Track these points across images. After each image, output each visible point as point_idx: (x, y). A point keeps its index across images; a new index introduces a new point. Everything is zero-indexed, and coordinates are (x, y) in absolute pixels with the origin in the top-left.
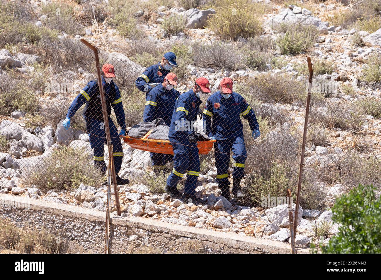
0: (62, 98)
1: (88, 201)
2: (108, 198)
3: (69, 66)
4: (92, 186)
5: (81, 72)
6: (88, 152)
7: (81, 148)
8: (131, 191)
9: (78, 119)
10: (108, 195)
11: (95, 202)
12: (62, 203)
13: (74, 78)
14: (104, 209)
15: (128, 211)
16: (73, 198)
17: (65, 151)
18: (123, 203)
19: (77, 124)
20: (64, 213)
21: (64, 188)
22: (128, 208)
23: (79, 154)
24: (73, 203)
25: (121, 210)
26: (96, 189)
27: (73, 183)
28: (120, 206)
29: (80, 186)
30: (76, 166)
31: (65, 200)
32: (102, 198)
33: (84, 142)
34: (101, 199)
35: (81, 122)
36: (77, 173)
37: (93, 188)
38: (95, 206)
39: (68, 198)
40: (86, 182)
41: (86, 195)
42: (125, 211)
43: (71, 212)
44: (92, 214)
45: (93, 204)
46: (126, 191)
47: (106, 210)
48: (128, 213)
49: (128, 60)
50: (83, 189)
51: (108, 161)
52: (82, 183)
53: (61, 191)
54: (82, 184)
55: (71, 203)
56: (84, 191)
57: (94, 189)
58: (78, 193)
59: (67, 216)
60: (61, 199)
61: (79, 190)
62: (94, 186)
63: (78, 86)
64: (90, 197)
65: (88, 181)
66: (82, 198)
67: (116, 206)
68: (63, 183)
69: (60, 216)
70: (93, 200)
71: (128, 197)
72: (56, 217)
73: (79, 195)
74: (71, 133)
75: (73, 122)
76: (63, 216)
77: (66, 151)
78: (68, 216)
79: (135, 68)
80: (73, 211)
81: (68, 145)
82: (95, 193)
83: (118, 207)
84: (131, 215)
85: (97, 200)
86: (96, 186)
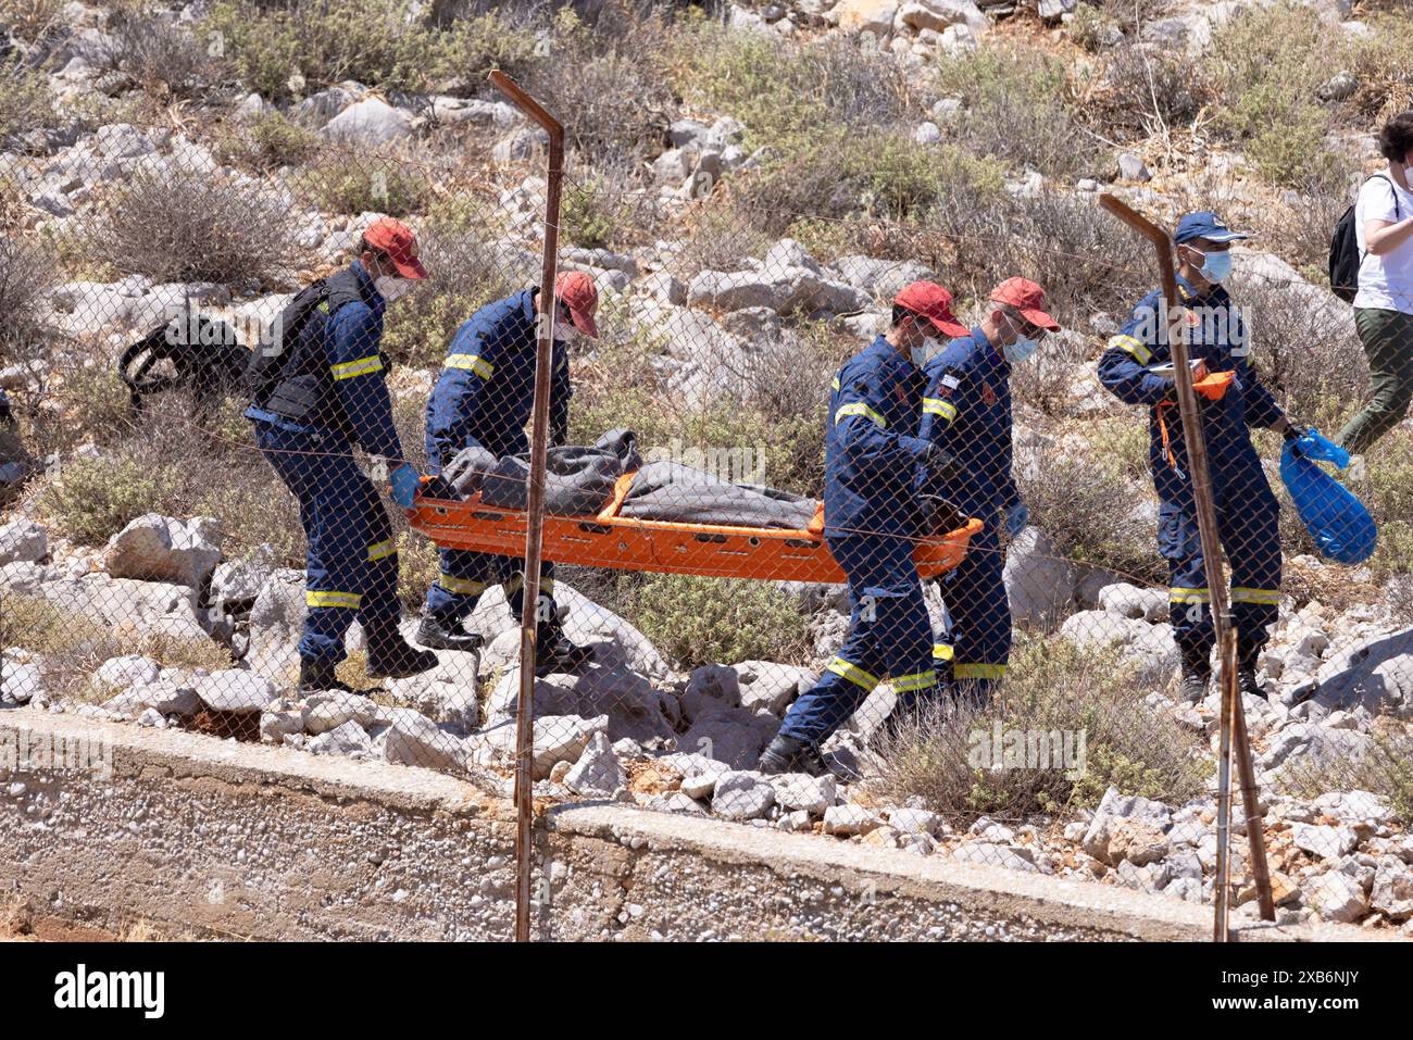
0: (1028, 436)
1: (1140, 862)
2: (1219, 846)
3: (1054, 307)
4: (1152, 797)
5: (1102, 331)
6: (1135, 657)
7: (1107, 643)
8: (1316, 820)
9: (1092, 525)
10: (1221, 835)
11: (1169, 863)
12: (1030, 871)
13: (1075, 355)
14: (1206, 895)
15: (1302, 899)
16: (1077, 847)
17: (1039, 655)
18: (1283, 868)
19: (1087, 546)
20: (1040, 912)
21: (1039, 808)
22: (1303, 888)
23: (1097, 669)
24: (1074, 869)
25: (1276, 897)
26: (1171, 812)
27: (1076, 785)
28: (1268, 881)
29: (1106, 800)
30: (1085, 715)
31: (1043, 856)
32: (1196, 846)
33: (1117, 617)
34: (1189, 852)
35: (1106, 536)
36: (1092, 747)
37: (1156, 806)
38: (1168, 882)
39: (1055, 850)
40: (1127, 782)
41: (1128, 836)
42: (1292, 902)
43: (1068, 906)
44: (1154, 915)
45: (1161, 872)
46: (1294, 819)
47: (1213, 898)
48: (1305, 910)
49: (1296, 278)
50: (1116, 810)
51: (1220, 694)
52: (1113, 785)
53: (1025, 822)
54: (1111, 793)
55: (1067, 870)
56: (1120, 820)
57: (1163, 811)
58: (1094, 829)
59: (1052, 925)
60: (1026, 855)
61: (1100, 814)
62: (1160, 800)
63: (1091, 388)
64: (1144, 843)
65: (1136, 777)
66: (1112, 849)
67: (1253, 883)
68: (1037, 789)
69: (1024, 926)
70: (1159, 856)
71: (1301, 843)
72: (1006, 929)
73: (1099, 835)
74: (1065, 580)
75: (1073, 537)
76: (1038, 922)
77: (1046, 654)
78: (1058, 925)
79: (1323, 311)
80: (1079, 905)
81: (1052, 633)
82: (1167, 829)
83: (1264, 887)
84: (1314, 917)
85: (1175, 856)
86: (1166, 800)
